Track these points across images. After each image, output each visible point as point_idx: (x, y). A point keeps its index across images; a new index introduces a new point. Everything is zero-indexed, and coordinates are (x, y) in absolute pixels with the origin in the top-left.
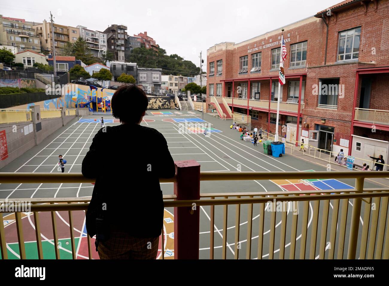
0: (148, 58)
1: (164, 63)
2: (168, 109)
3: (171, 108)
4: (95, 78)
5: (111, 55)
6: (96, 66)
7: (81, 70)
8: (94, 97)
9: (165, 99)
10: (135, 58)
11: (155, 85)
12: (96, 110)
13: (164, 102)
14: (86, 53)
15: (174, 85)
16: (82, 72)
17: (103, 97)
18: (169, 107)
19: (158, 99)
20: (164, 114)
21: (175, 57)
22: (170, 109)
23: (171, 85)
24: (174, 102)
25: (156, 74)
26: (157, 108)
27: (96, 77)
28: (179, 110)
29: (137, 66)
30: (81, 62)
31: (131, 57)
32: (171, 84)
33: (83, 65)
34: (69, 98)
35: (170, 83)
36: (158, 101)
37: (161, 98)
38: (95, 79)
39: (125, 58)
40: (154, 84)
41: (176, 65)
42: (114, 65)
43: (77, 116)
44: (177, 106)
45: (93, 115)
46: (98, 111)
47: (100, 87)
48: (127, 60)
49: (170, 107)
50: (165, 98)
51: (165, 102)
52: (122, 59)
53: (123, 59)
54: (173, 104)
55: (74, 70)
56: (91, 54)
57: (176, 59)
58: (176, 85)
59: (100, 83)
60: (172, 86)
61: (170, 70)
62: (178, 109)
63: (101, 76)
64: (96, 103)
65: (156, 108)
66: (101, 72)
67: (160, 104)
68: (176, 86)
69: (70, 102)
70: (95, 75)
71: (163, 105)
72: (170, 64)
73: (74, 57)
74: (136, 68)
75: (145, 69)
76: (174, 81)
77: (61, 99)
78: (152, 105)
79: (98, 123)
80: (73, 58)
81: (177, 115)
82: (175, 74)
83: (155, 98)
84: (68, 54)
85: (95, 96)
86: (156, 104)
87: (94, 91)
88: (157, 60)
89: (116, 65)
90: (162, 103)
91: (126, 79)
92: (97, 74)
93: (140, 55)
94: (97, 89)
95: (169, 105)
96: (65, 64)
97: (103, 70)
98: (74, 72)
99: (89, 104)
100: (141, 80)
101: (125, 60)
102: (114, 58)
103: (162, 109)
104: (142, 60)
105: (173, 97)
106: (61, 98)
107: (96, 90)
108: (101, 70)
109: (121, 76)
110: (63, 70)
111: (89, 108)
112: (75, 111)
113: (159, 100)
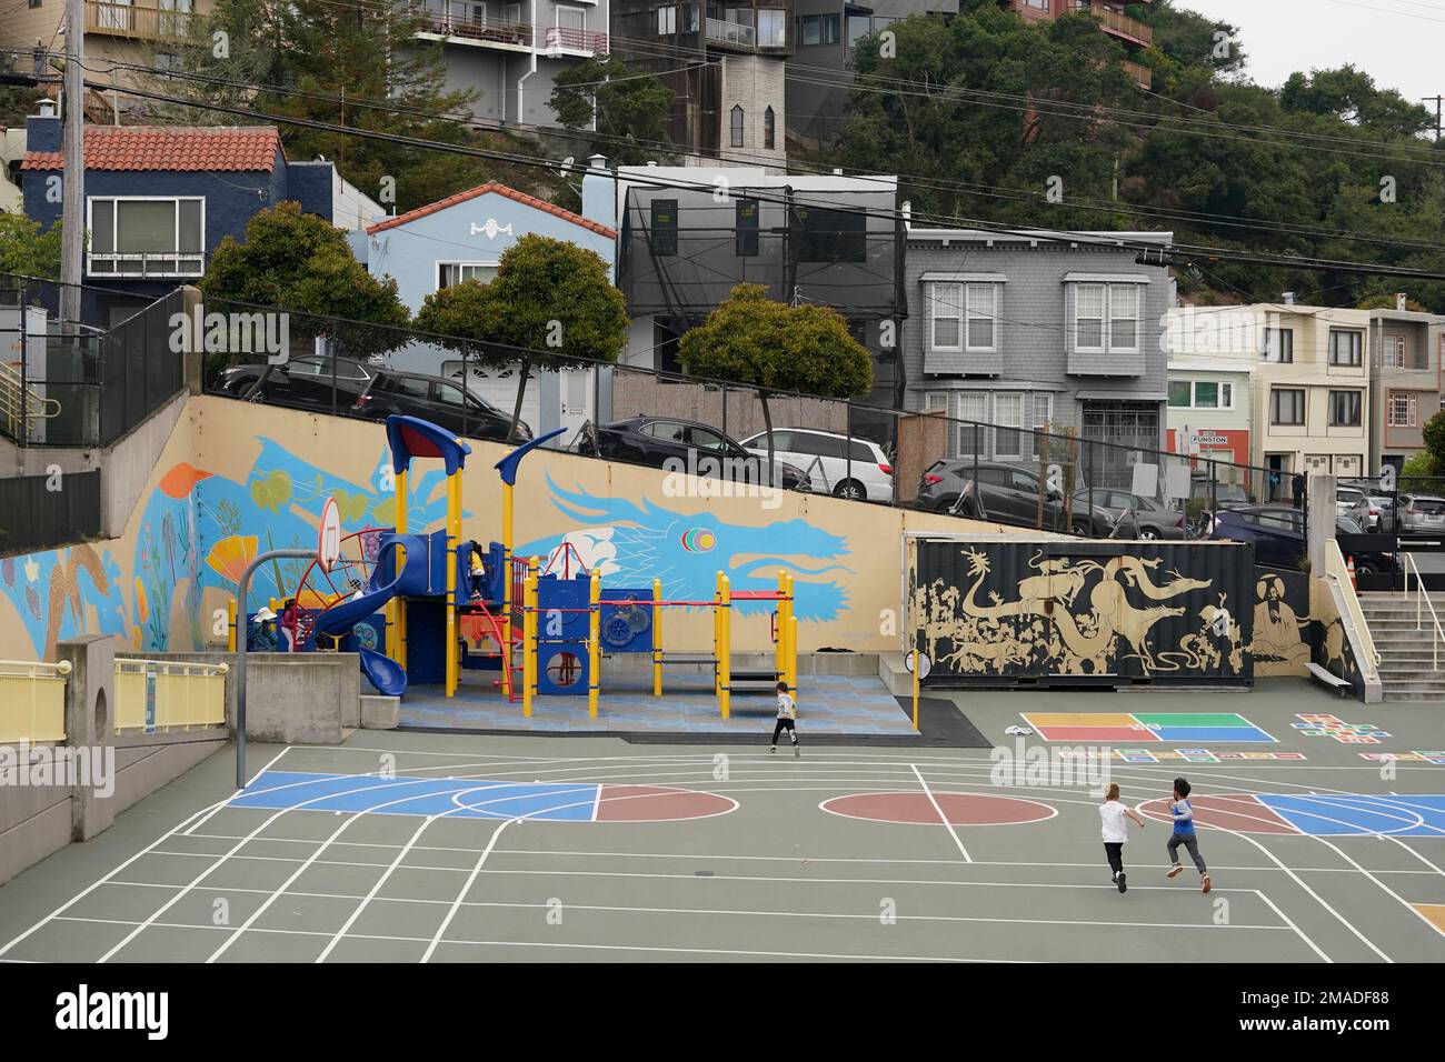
0: (1032, 115)
1: (1214, 168)
2: (1220, 678)
3: (1260, 669)
4: (448, 345)
5: (650, 96)
6: (482, 223)
7: (315, 264)
8: (423, 538)
9: (1188, 576)
10: (898, 122)
11: (1093, 411)
12: (442, 680)
13: (1173, 602)
14: (398, 92)
15: (1319, 405)
16: (329, 278)
17: (515, 547)
18: (1236, 663)
19: (1112, 567)
20: (1173, 739)
21: (1343, 106)
22: (1245, 679)
23: (1286, 413)
24: (1299, 599)
25: (1107, 292)
26: (1101, 669)
27: (460, 332)
28: (1355, 690)
29: (907, 208)
30: (336, 178)
31: (859, 118)
32: (1286, 400)
33: (350, 208)
34: (179, 551)
35: (1277, 391)
36: (1107, 595)
37: (1145, 552)
38: (456, 355)
39: (789, 122)
40: (1086, 403)
41: (1346, 190)
42: (657, 206)
43: (237, 734)
44: (1334, 649)
45: (401, 728)
46: (464, 689)
47: (495, 428)
48: (810, 144)
49: (1249, 659)
50: (1192, 562)
51: (1194, 601)
52: (761, 136)
53: (770, 144)
54: (1277, 631)
55: (254, 259)
56: (443, 94)
57: (1350, 117)
58: (1345, 407)
59: (496, 392)
60: (1299, 419)
61: (1282, 243)
62: (1337, 681)
63: (509, 317)
64: (440, 603)
65: (1088, 665)
66: (514, 280)
67: (1136, 622)
68: (1338, 420)
69: (184, 585)
70: (454, 314)
71: (1163, 635)
72: (1277, 176)
73: (271, 131)
74: (890, 225)
75: (990, 238)
76: (1316, 369)
77: (92, 556)
78: (1045, 635)
79: (430, 819)
80: (257, 145)
81: (1324, 749)
82: (1337, 291)
83: (1074, 556)
84: (226, 107)
85: (430, 529)
86: (1084, 619)
87: (430, 479)
88: (1139, 142)
89: (683, 199)
90: (1152, 616)
91: (770, 344)
92: (475, 297)
93: (953, 92)
94: (462, 453)
95: (1231, 632)
96: (176, 199)
97: (533, 260)
98: (253, 282)
99: (366, 610)
100: (940, 356)
101: (790, 144)
102: (678, 128)
103: (1158, 679)
104: (967, 143)
105: (1288, 553)
106: (97, 547)
107: (450, 472)
108: (511, 255)
109: (722, 317)
110: (152, 265)
111: (370, 656)
112: (221, 682)
113: (1120, 576)
